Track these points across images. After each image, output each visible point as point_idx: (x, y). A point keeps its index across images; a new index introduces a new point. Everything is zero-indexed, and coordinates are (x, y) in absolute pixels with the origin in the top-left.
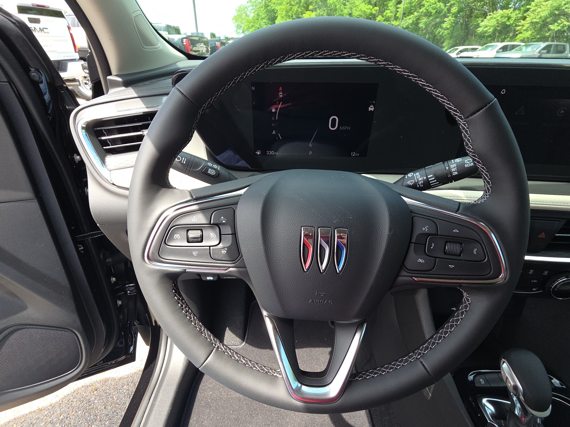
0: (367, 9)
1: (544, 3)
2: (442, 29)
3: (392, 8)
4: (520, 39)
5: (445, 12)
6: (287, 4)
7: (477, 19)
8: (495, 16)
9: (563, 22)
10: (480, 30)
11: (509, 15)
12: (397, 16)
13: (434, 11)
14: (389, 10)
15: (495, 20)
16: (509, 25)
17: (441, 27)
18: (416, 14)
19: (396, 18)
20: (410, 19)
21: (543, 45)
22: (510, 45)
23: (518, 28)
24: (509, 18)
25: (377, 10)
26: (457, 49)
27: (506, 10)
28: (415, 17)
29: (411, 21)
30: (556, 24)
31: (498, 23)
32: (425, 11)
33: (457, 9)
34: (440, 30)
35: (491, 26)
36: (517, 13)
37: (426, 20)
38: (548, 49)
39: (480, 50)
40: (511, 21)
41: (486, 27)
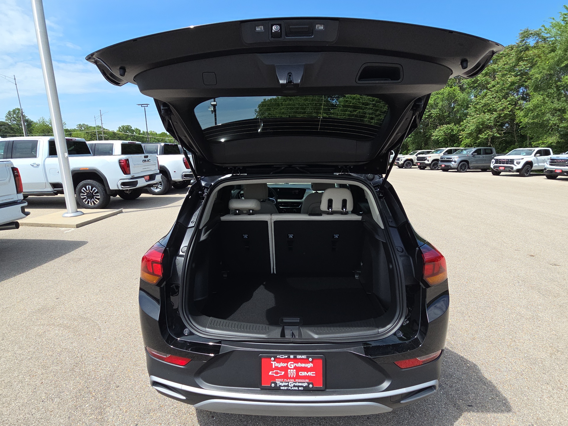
1: (472, 121)
4: (464, 144)
7: (430, 131)
8: (442, 129)
9: (488, 132)
10: (433, 138)
11: (452, 128)
15: (442, 131)
16: (455, 135)
21: (474, 150)
22: (453, 149)
23: (460, 137)
24: (453, 130)
26: (417, 152)
27: (449, 125)
30: (483, 134)
31: (445, 133)
35: (440, 136)
36: (458, 126)
38: (478, 152)
39: (433, 153)
40: (455, 132)
41: (437, 136)
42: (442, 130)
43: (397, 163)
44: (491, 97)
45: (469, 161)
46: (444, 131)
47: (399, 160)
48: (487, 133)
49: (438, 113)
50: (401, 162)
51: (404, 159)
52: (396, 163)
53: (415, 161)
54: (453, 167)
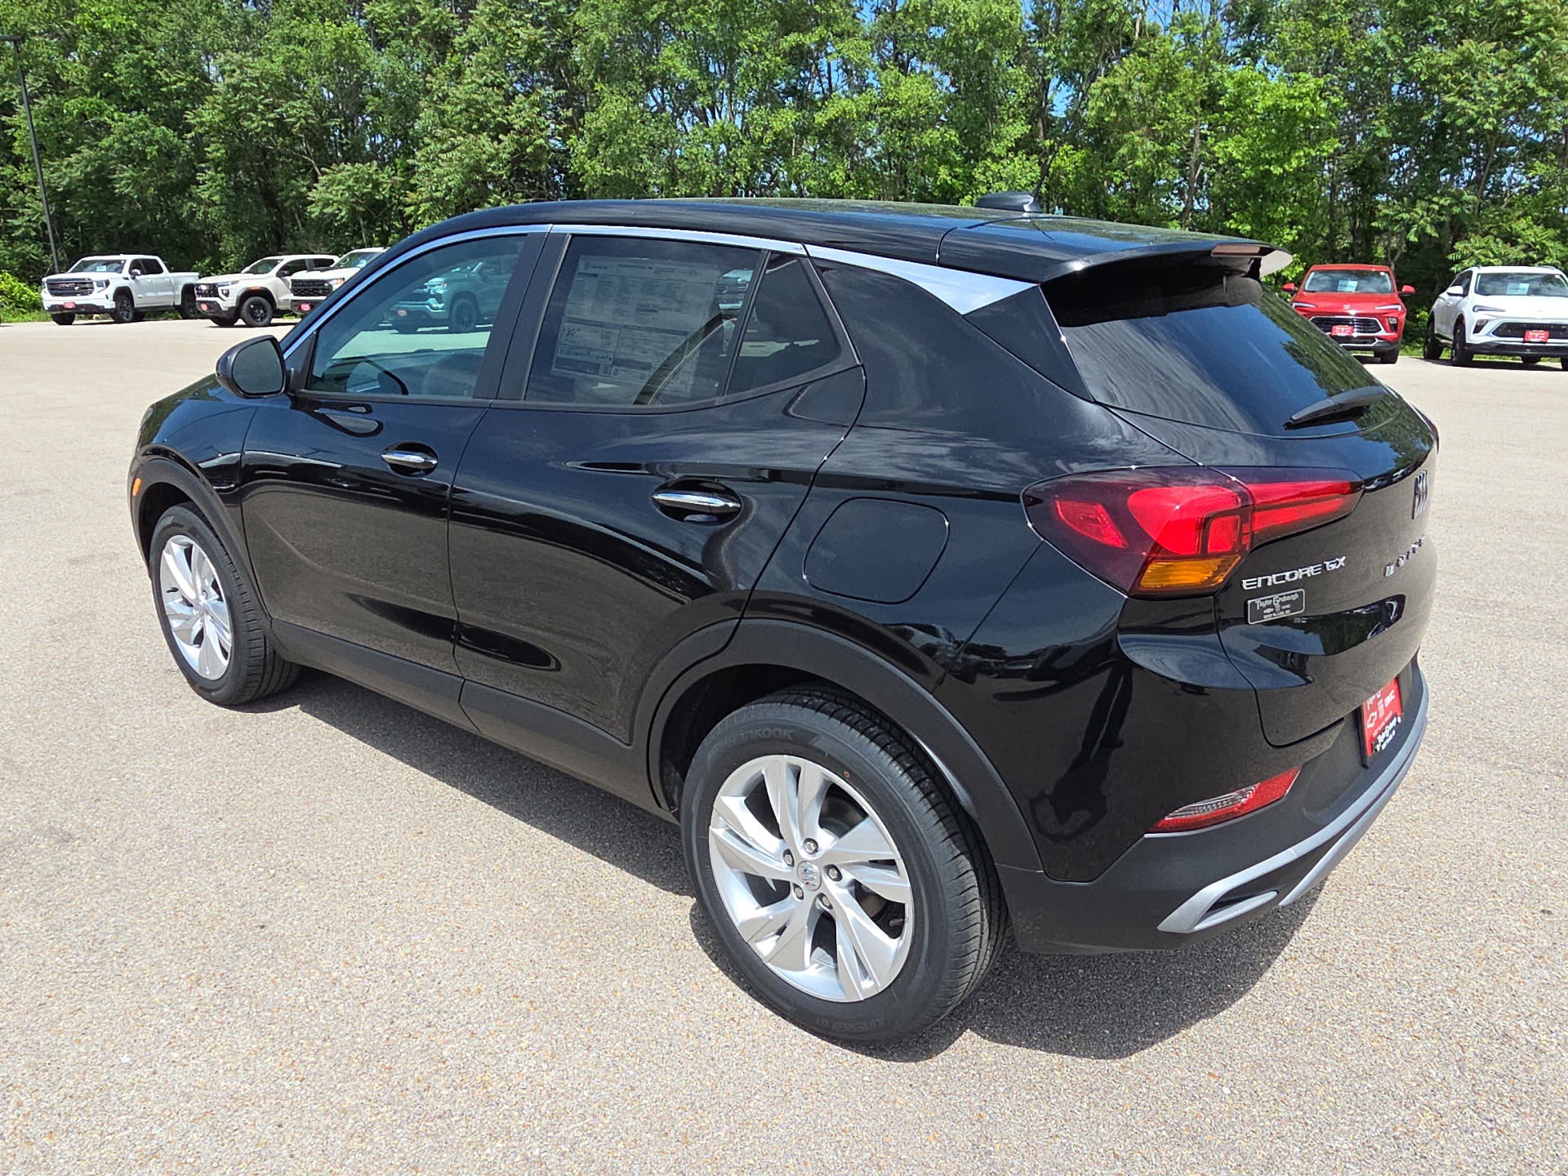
10: (314, 211)
13: (151, 151)
20: (70, 165)
26: (275, 263)
27: (360, 165)
28: (89, 161)
32: (117, 145)
33: (223, 151)
34: (192, 207)
37: (131, 172)
39: (338, 266)
41: (327, 204)
43: (209, 308)
44: (481, 82)
45: (477, 293)
46: (349, 188)
47: (217, 295)
50: (227, 303)
51: (236, 291)
52: (204, 307)
53: (284, 296)
54: (435, 317)
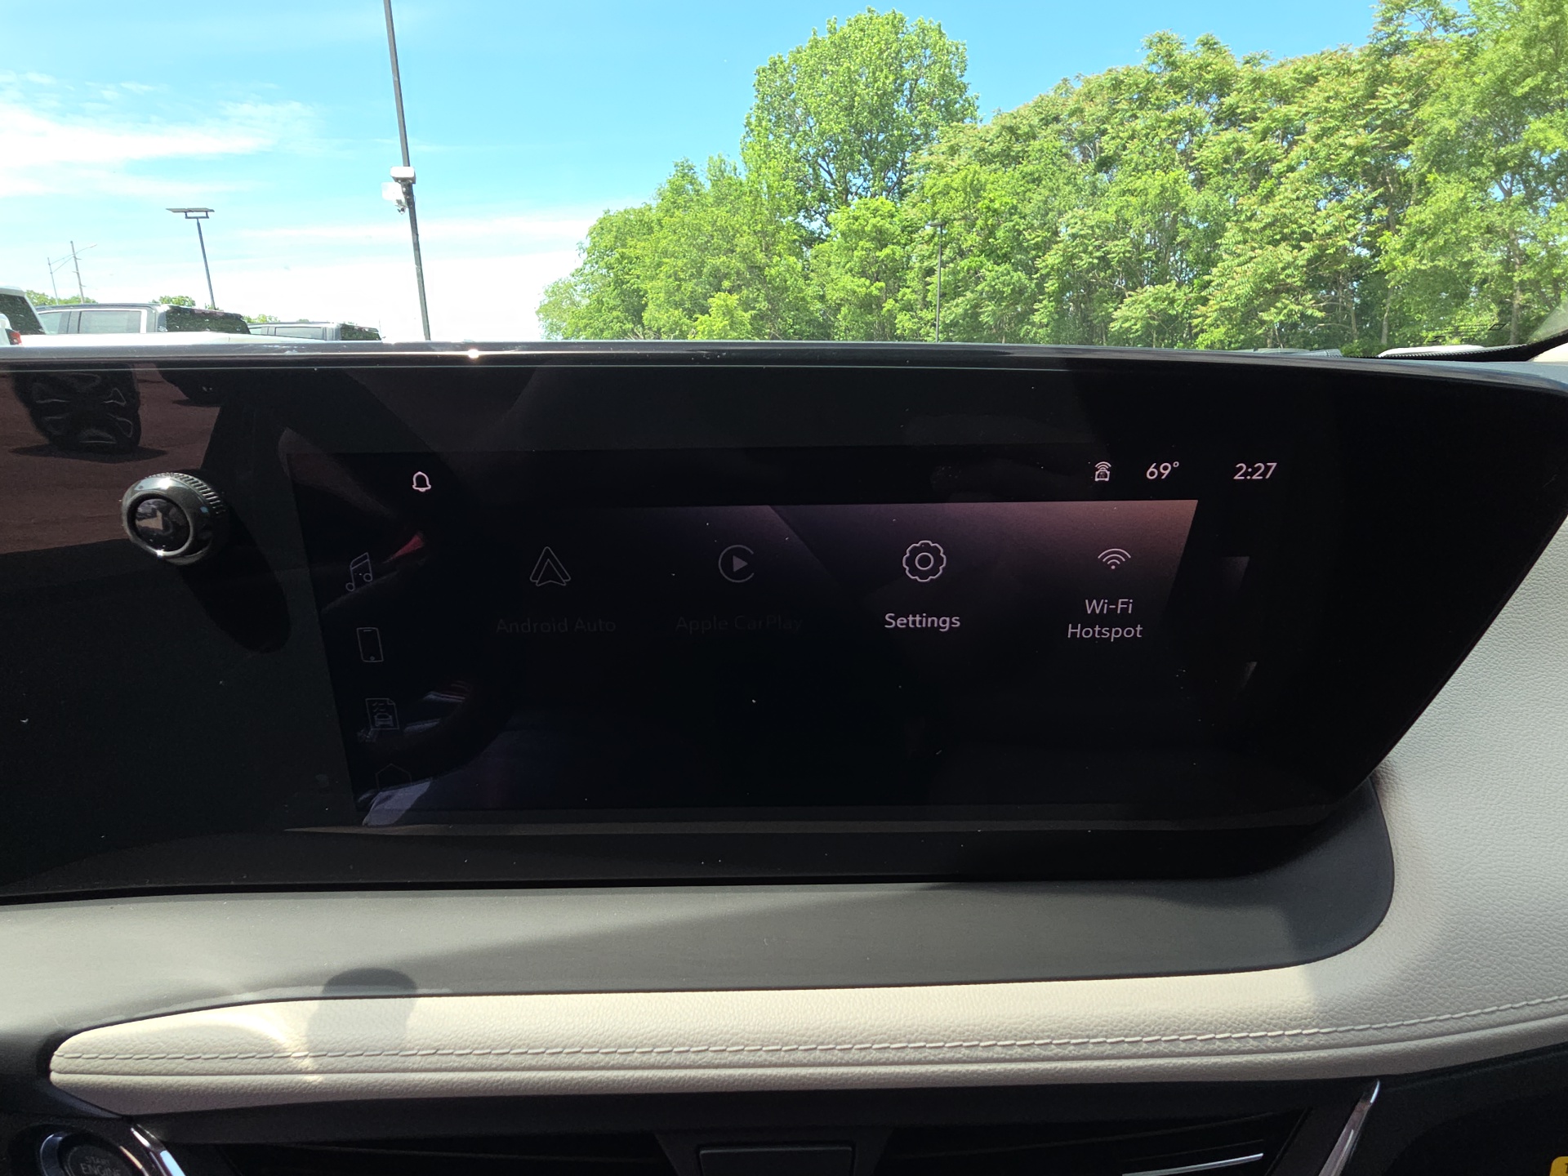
0: (858, 286)
1: (1238, 269)
2: (1033, 326)
3: (915, 283)
4: (1205, 343)
5: (1033, 290)
6: (670, 277)
7: (1105, 305)
8: (1141, 297)
11: (1171, 295)
12: (928, 300)
14: (908, 287)
15: (1142, 305)
16: (1176, 316)
17: (1029, 324)
18: (969, 294)
19: (927, 305)
23: (1195, 322)
24: (1172, 302)
25: (882, 288)
29: (960, 310)
30: (1273, 310)
31: (1150, 312)
35: (1137, 319)
36: (1187, 291)
40: (1179, 308)
42: (1141, 302)
48: (1285, 308)
49: (1129, 252)
